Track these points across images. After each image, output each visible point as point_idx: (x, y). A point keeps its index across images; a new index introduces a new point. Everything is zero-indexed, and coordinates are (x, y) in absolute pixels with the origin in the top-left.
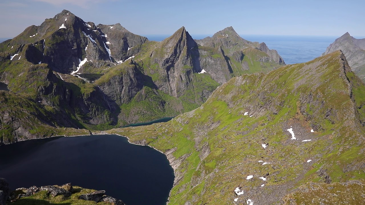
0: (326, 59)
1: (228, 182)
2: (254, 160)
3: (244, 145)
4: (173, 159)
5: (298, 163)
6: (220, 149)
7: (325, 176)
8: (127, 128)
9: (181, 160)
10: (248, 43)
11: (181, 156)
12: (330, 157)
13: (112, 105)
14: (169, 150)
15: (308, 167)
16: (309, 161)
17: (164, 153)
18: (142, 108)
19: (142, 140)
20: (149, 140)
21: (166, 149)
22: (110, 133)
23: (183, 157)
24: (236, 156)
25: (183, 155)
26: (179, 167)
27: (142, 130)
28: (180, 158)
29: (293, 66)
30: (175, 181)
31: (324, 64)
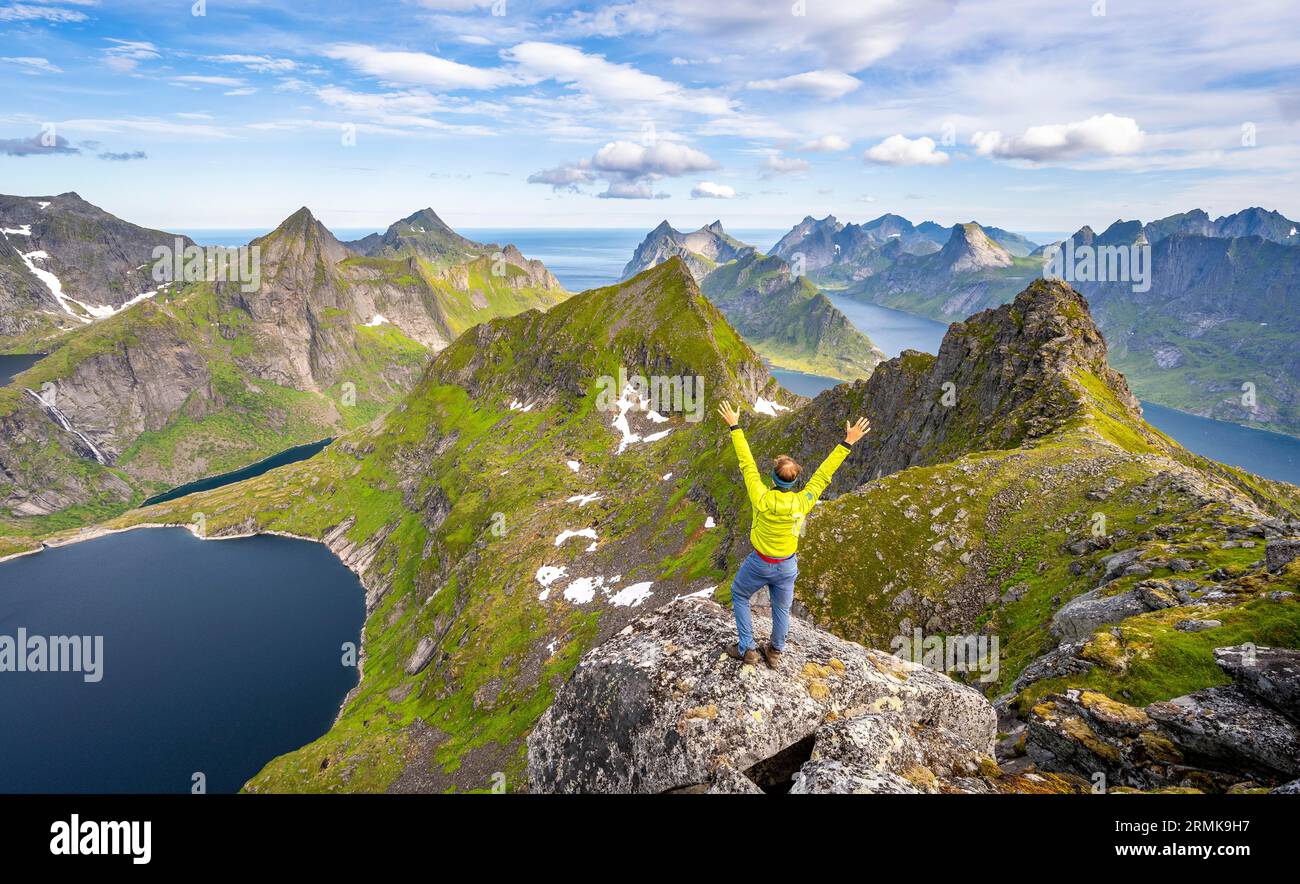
0: (658, 275)
1: (517, 562)
2: (561, 501)
3: (531, 473)
4: (349, 549)
5: (649, 485)
6: (476, 495)
7: (705, 498)
8: (182, 499)
9: (373, 545)
10: (476, 246)
11: (373, 535)
12: (704, 461)
13: (101, 444)
14: (332, 528)
15: (669, 489)
16: (667, 477)
17: (319, 539)
18: (214, 435)
19: (245, 521)
20: (265, 516)
21: (327, 526)
22: (122, 525)
23: (377, 535)
24: (518, 501)
25: (377, 531)
26: (372, 563)
27: (237, 495)
28: (371, 539)
29: (597, 293)
30: (369, 602)
31: (655, 285)
